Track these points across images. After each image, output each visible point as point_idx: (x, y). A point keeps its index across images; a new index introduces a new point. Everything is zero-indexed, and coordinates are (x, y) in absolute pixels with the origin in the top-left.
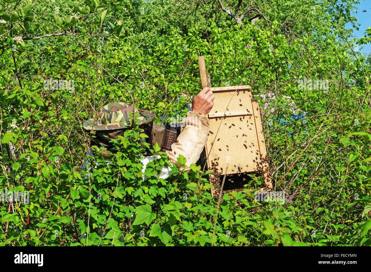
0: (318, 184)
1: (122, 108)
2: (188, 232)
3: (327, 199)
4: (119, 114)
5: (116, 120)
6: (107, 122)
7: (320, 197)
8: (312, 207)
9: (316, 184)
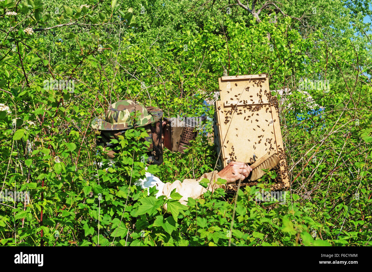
0: (337, 180)
1: (129, 106)
2: (202, 228)
3: (346, 195)
4: (125, 113)
5: (123, 120)
6: (114, 121)
7: (339, 193)
8: (330, 203)
9: (334, 180)
